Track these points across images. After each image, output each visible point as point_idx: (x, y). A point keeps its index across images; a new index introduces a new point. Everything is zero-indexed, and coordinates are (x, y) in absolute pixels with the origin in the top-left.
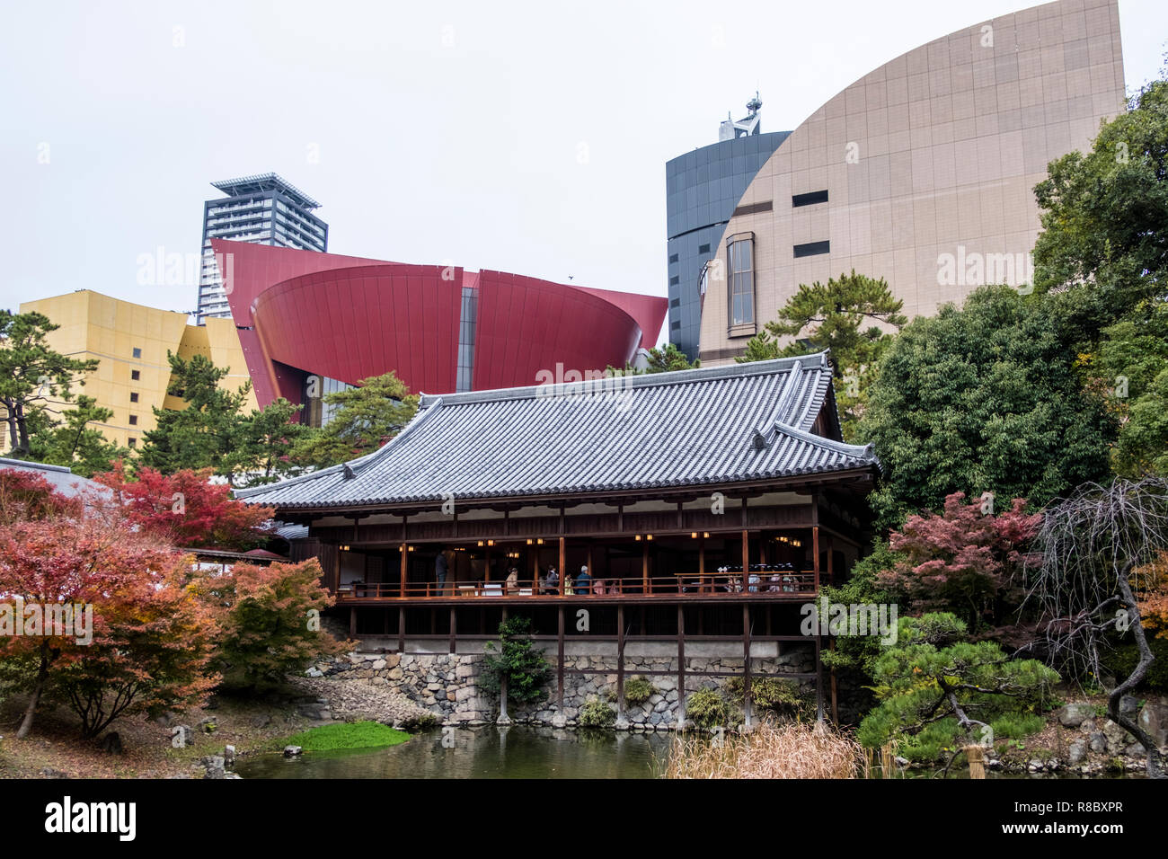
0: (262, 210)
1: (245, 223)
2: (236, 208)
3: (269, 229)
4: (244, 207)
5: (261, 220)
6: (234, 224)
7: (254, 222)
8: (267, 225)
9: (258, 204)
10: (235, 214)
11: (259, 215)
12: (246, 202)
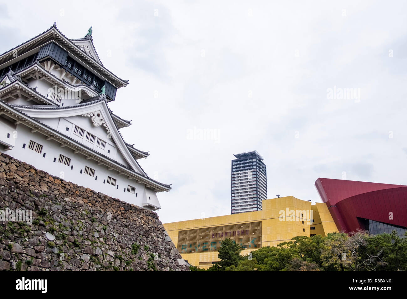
0: (252, 162)
1: (247, 166)
2: (243, 162)
3: (255, 168)
4: (246, 162)
5: (252, 165)
6: (243, 167)
7: (250, 166)
8: (255, 167)
9: (250, 161)
10: (243, 164)
11: (251, 164)
12: (246, 160)
